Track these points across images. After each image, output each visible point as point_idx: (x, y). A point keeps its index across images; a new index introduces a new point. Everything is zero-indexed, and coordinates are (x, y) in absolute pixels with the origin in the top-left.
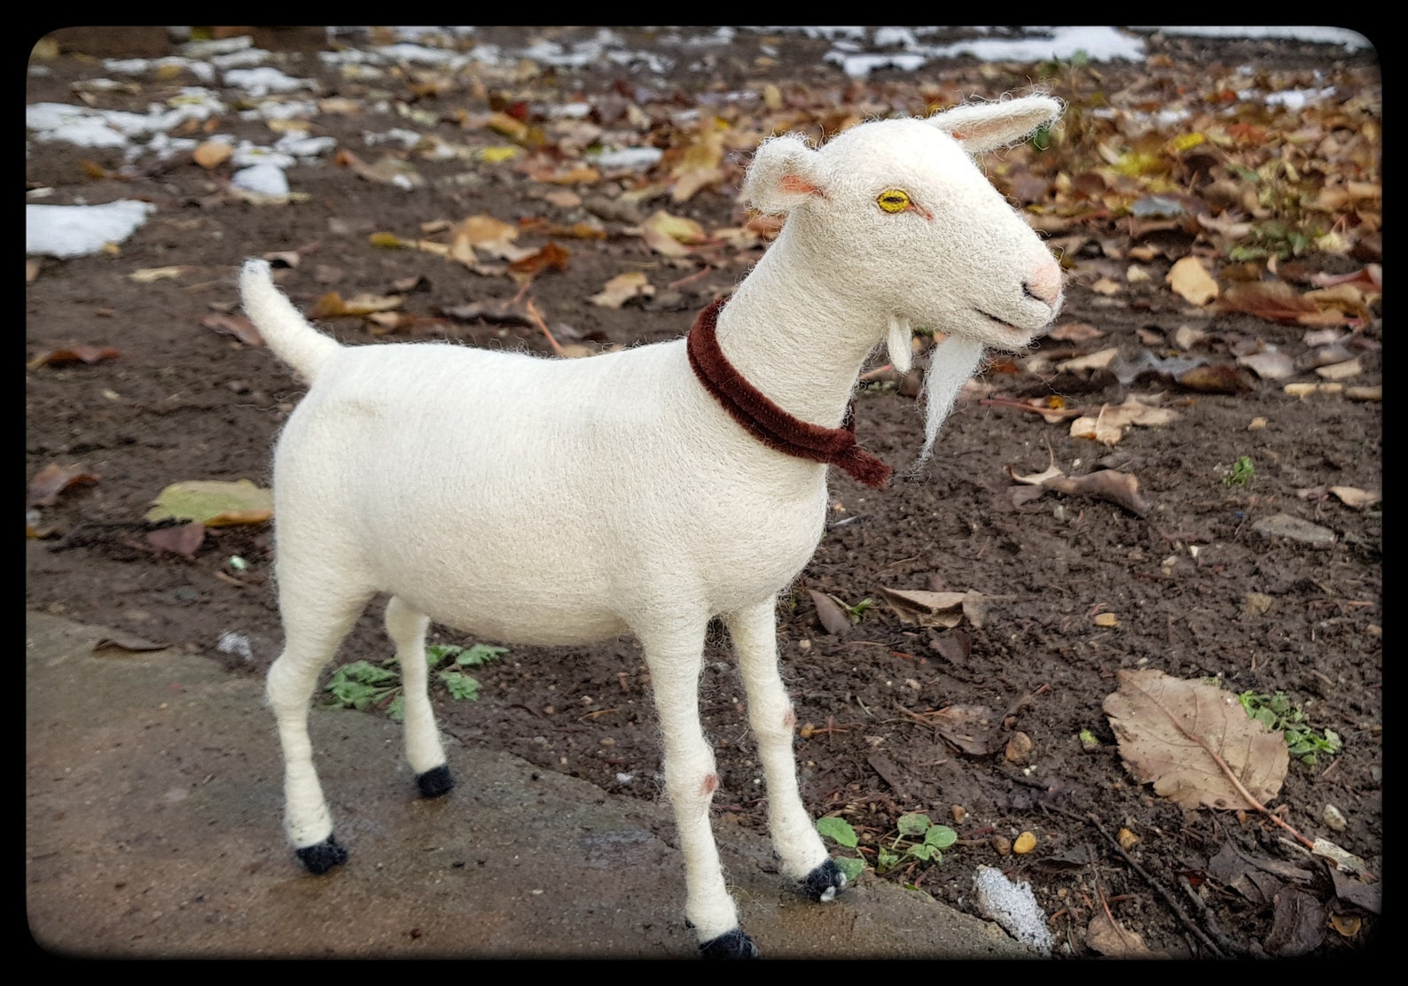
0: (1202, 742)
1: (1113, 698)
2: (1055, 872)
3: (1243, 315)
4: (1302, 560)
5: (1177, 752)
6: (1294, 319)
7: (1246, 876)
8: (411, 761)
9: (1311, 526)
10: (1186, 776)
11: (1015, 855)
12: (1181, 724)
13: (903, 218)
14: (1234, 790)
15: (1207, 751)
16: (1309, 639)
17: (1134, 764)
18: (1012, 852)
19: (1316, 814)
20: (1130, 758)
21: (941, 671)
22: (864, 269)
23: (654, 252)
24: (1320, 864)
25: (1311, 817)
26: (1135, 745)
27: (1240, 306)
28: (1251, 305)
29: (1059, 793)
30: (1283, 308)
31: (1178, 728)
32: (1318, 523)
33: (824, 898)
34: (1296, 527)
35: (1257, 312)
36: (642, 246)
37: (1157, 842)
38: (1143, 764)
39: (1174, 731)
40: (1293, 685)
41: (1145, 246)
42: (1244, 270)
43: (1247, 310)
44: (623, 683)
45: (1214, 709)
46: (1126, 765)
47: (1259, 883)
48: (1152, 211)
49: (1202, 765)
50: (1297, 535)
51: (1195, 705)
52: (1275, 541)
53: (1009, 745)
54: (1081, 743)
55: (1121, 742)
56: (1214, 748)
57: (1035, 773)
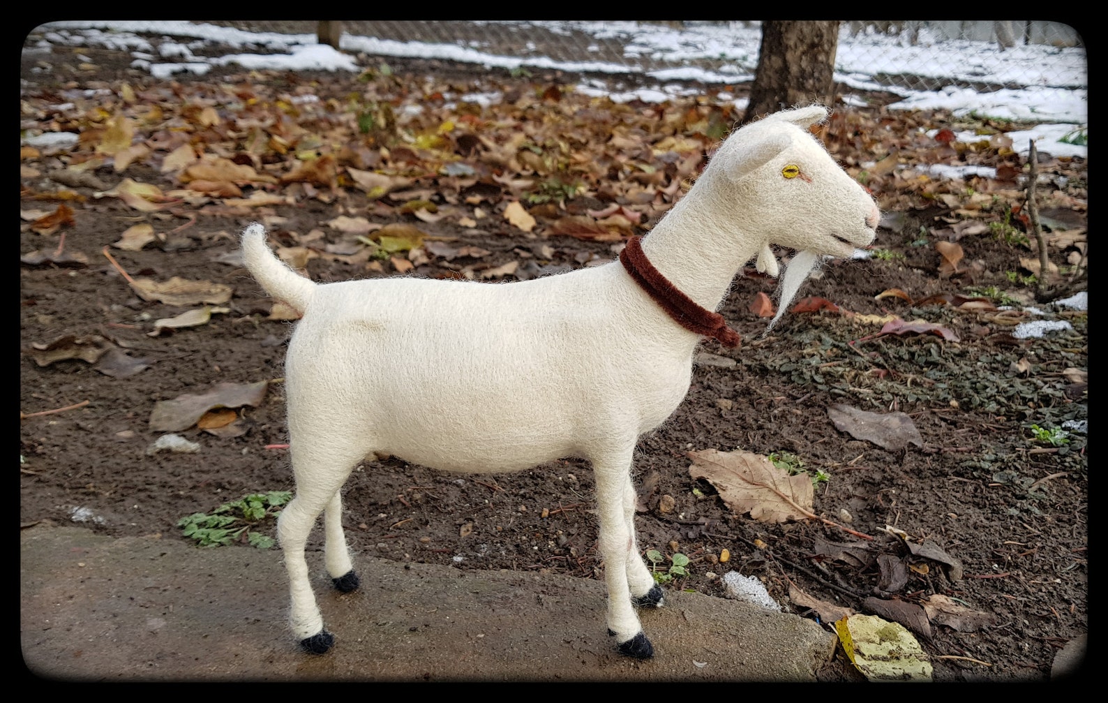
0: (764, 485)
1: (691, 468)
2: (755, 567)
3: (566, 237)
4: (726, 377)
5: (752, 493)
6: (592, 238)
7: (845, 553)
8: (329, 569)
10: (766, 505)
11: (722, 563)
12: (745, 476)
13: (794, 181)
14: (795, 509)
15: (770, 489)
16: (770, 421)
17: (731, 503)
18: (719, 562)
19: (838, 515)
20: (728, 500)
21: (581, 468)
22: (767, 213)
23: (133, 209)
24: (898, 537)
25: (836, 516)
26: (728, 492)
27: (564, 231)
28: (570, 230)
29: (710, 526)
30: (589, 231)
31: (743, 479)
33: (659, 605)
35: (574, 235)
36: (122, 205)
37: (777, 544)
38: (735, 503)
39: (742, 482)
40: (777, 447)
41: (474, 196)
42: (547, 209)
43: (568, 233)
44: (402, 500)
45: (758, 465)
46: (726, 505)
47: (855, 555)
48: (460, 173)
49: (771, 497)
51: (746, 464)
52: (708, 368)
53: (661, 503)
54: (696, 497)
55: (720, 491)
56: (771, 486)
57: (685, 517)
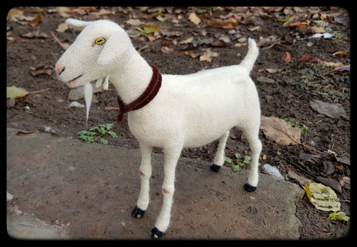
0: (282, 131)
2: (276, 163)
3: (212, 27)
4: (270, 87)
5: (277, 133)
7: (311, 159)
9: (269, 79)
10: (282, 138)
11: (263, 160)
12: (274, 127)
14: (293, 140)
15: (284, 133)
16: (286, 105)
17: (268, 137)
18: (262, 159)
19: (310, 143)
24: (332, 155)
25: (309, 144)
26: (267, 133)
28: (213, 25)
30: (220, 25)
31: (274, 128)
32: (270, 78)
34: (266, 79)
35: (215, 26)
36: (57, 15)
37: (285, 154)
38: (270, 137)
39: (273, 129)
40: (288, 116)
42: (205, 15)
45: (280, 123)
46: (266, 137)
47: (315, 160)
49: (284, 135)
50: (267, 81)
51: (275, 122)
52: (263, 83)
55: (264, 132)
56: (285, 131)
